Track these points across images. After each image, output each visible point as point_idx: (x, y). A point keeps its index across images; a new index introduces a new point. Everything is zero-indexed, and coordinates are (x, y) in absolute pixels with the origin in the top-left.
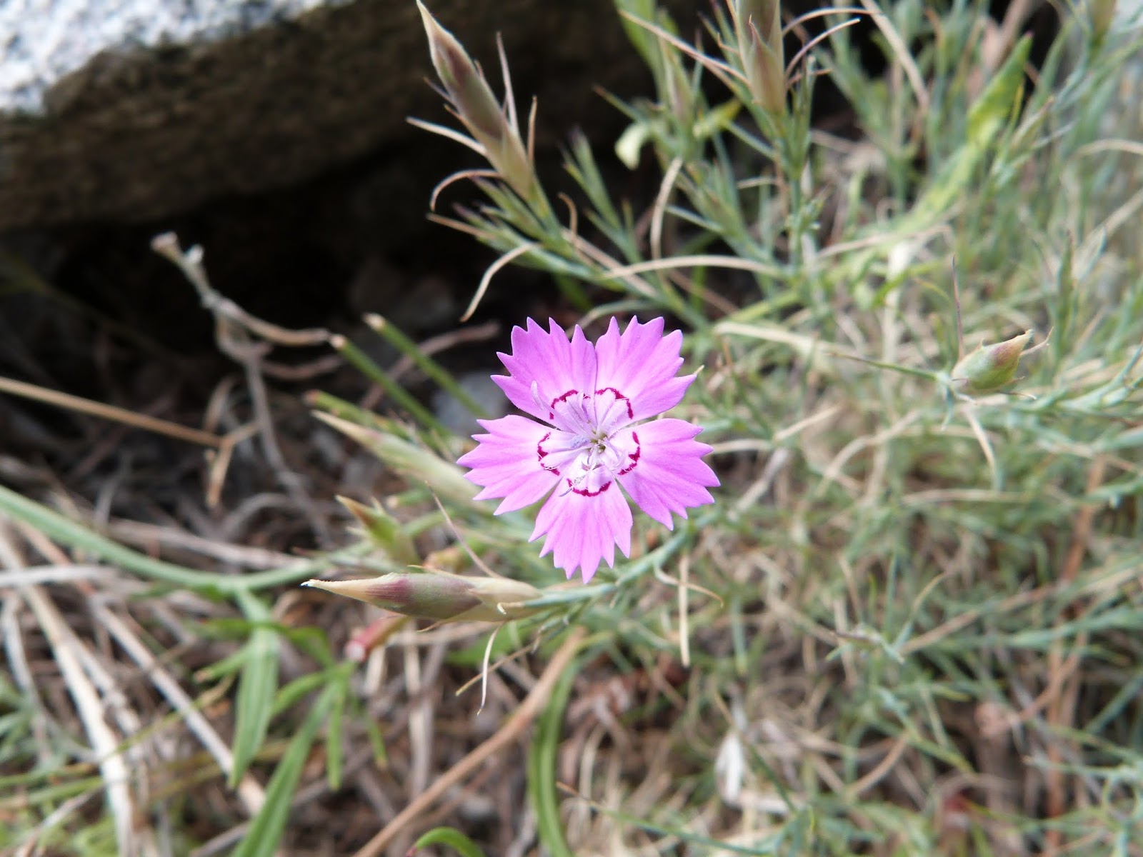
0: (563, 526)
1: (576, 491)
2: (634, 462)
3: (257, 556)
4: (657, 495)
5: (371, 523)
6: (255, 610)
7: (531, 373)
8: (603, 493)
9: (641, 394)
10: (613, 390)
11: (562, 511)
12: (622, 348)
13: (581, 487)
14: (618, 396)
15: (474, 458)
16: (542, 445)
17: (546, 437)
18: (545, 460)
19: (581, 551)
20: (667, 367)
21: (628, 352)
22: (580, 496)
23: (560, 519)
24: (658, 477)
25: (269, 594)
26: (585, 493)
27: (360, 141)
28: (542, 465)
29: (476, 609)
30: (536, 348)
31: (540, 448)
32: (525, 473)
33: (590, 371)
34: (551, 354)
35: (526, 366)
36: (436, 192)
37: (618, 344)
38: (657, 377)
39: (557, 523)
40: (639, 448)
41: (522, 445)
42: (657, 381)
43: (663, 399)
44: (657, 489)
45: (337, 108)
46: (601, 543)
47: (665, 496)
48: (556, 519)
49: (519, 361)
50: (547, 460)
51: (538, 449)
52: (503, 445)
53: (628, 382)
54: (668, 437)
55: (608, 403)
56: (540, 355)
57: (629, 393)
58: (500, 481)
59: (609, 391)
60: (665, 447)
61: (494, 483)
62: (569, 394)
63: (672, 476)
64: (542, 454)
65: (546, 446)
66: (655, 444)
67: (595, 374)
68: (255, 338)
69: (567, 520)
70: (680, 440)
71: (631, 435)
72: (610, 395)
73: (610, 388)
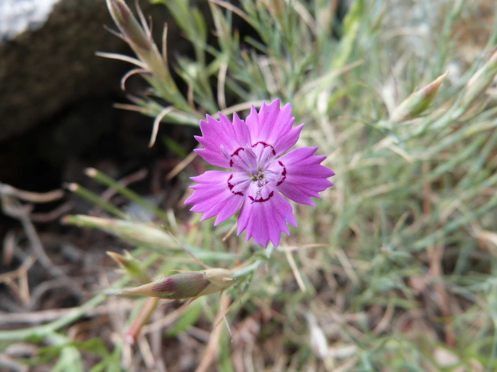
0: (254, 222)
1: (257, 201)
2: (284, 176)
3: (50, 314)
4: (301, 191)
5: (127, 264)
6: (59, 340)
7: (214, 144)
8: (271, 198)
9: (277, 141)
10: (261, 143)
11: (250, 214)
12: (260, 120)
13: (258, 198)
14: (265, 144)
15: (193, 199)
16: (230, 181)
17: (231, 177)
18: (234, 189)
19: (268, 232)
20: (287, 124)
21: (264, 121)
22: (259, 203)
23: (251, 218)
24: (299, 181)
25: (62, 330)
26: (261, 200)
27: (53, 105)
28: (233, 192)
29: (209, 287)
30: (214, 131)
31: (229, 184)
32: (225, 199)
33: (246, 136)
34: (223, 132)
35: (211, 141)
36: (123, 81)
37: (258, 118)
38: (283, 130)
39: (250, 221)
40: (285, 169)
41: (219, 185)
42: (284, 132)
43: (289, 141)
44: (300, 188)
45: (39, 89)
46: (278, 225)
47: (306, 190)
48: (249, 219)
49: (207, 139)
50: (235, 189)
51: (228, 185)
52: (208, 188)
53: (268, 137)
54: (299, 158)
55: (260, 150)
56: (217, 134)
57: (270, 142)
58: (212, 207)
59: (259, 144)
60: (300, 164)
61: (209, 210)
62: (238, 150)
63: (306, 178)
64: (231, 186)
65: (232, 181)
66: (292, 164)
67: (249, 137)
68: (23, 202)
69: (255, 218)
70: (307, 157)
71: (278, 163)
72: (260, 146)
73: (260, 142)
